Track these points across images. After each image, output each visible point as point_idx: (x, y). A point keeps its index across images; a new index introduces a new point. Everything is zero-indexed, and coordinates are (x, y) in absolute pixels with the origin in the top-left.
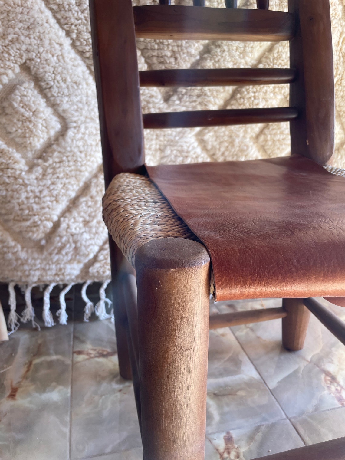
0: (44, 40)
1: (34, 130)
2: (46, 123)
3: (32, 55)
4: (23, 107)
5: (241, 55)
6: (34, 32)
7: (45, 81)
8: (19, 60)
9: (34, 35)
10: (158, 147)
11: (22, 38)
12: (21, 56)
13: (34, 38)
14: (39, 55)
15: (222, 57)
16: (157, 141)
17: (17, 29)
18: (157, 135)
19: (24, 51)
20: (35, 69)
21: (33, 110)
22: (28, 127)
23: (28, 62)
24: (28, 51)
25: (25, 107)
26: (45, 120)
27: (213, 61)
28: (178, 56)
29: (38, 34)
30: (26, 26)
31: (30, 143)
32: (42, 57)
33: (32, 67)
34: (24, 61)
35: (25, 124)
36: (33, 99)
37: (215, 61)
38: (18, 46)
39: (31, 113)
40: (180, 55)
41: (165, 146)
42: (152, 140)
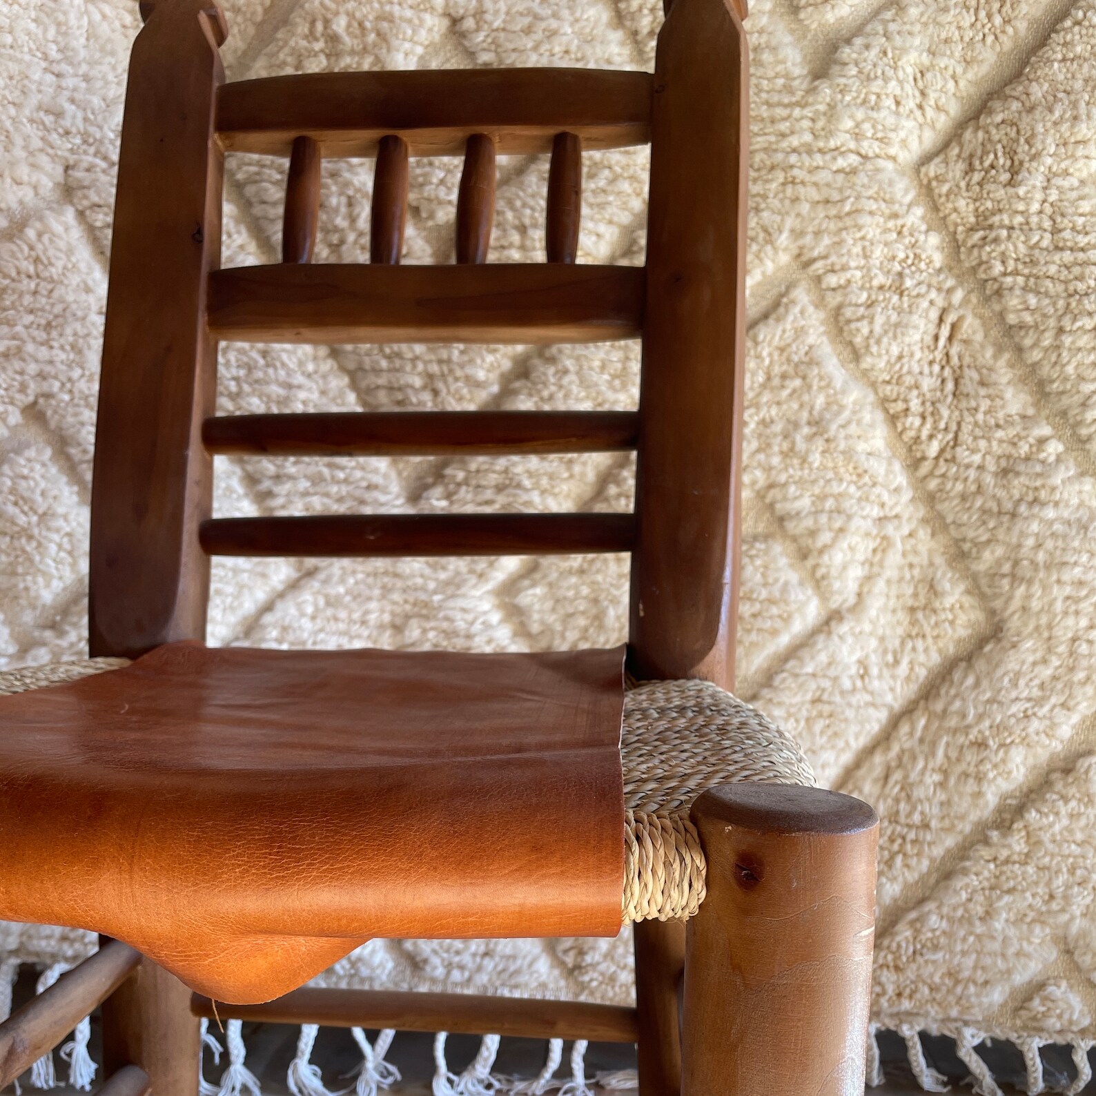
0: (86, 351)
1: (37, 558)
2: (71, 542)
3: (51, 386)
4: (16, 504)
5: (617, 382)
6: (61, 335)
7: (79, 444)
8: (18, 396)
9: (62, 341)
10: (387, 618)
11: (30, 347)
12: (23, 389)
13: (62, 348)
14: (68, 385)
15: (561, 387)
16: (385, 602)
17: (19, 329)
18: (384, 587)
19: (33, 377)
20: (57, 417)
21: (40, 511)
22: (24, 551)
23: (41, 401)
24: (42, 376)
25: (21, 502)
26: (69, 535)
27: (535, 399)
28: (440, 385)
29: (71, 339)
30: (43, 322)
31: (27, 589)
32: (76, 391)
33: (49, 413)
34: (31, 399)
35: (16, 543)
36: (43, 484)
37: (542, 399)
38: (17, 365)
39: (35, 519)
40: (445, 382)
41: (408, 617)
42: (369, 599)
